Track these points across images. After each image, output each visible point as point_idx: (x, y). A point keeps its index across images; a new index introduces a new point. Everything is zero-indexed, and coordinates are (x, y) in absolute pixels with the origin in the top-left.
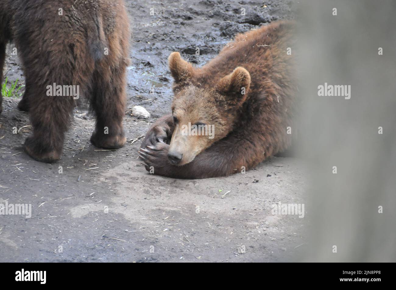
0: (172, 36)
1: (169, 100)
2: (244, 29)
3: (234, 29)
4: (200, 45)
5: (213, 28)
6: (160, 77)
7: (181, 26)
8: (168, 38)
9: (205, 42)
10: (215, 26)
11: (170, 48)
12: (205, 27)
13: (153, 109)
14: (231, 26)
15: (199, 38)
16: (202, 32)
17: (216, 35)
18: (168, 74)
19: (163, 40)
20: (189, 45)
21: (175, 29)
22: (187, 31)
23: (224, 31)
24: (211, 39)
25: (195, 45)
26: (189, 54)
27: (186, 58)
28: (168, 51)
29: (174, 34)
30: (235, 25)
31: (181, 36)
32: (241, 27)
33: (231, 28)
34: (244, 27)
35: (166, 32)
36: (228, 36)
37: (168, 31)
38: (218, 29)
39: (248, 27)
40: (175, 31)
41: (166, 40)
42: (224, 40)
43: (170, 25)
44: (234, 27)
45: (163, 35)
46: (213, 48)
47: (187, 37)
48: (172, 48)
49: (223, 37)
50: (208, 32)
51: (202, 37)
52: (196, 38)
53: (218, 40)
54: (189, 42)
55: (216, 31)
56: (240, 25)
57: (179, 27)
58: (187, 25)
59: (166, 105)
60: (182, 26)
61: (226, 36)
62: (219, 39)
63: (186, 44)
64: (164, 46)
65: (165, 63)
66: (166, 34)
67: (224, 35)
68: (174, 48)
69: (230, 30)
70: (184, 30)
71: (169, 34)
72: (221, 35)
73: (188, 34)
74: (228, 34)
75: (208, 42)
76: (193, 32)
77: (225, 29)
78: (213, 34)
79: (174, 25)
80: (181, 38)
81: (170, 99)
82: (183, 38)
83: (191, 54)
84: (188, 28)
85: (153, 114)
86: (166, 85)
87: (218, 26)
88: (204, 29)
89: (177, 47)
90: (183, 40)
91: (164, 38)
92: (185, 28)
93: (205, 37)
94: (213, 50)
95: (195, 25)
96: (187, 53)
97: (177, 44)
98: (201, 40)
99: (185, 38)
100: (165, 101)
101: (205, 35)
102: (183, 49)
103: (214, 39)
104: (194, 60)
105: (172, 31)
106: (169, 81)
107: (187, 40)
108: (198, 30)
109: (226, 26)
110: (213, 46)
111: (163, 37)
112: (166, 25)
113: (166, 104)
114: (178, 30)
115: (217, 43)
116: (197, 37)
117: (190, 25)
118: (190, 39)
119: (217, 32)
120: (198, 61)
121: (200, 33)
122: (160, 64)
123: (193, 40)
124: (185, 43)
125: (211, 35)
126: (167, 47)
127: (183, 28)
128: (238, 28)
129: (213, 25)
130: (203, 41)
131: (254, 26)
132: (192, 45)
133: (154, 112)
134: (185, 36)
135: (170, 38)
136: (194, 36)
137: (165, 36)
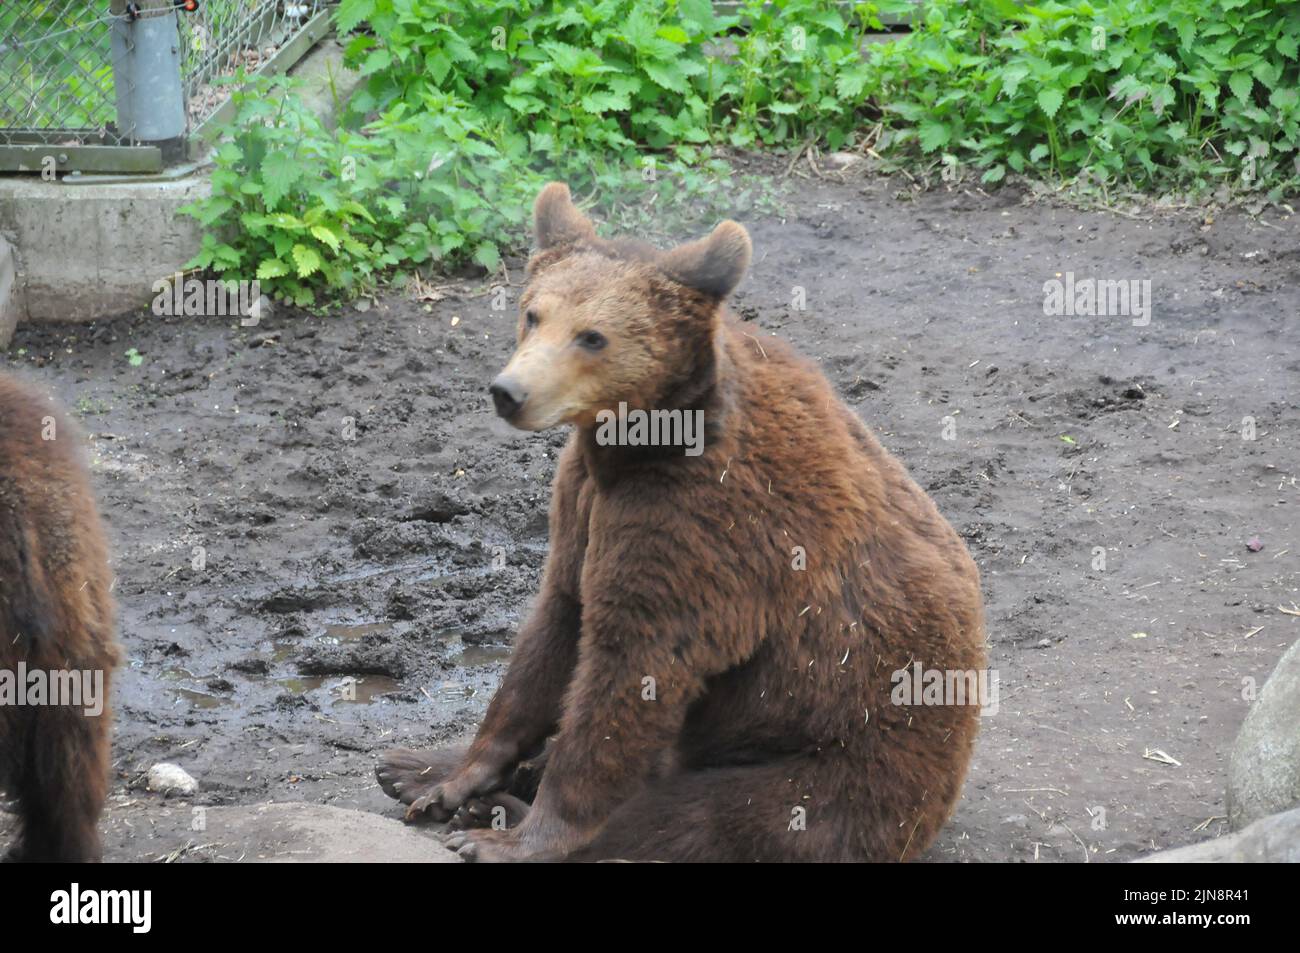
0: (229, 570)
1: (242, 738)
2: (415, 534)
3: (389, 536)
4: (305, 587)
5: (332, 538)
6: (209, 680)
7: (246, 541)
8: (220, 577)
9: (315, 578)
10: (336, 535)
11: (227, 602)
12: (310, 538)
13: (203, 768)
14: (380, 529)
15: (299, 568)
16: (306, 553)
17: (343, 556)
18: (230, 672)
19: (206, 581)
20: (275, 590)
21: (234, 551)
22: (267, 553)
23: (363, 545)
24: (331, 569)
25: (292, 587)
26: (279, 612)
27: (273, 623)
28: (221, 609)
29: (232, 563)
30: (390, 527)
31: (253, 567)
32: (405, 530)
33: (379, 536)
34: (413, 530)
35: (212, 562)
36: (373, 557)
37: (216, 559)
38: (344, 540)
39: (425, 530)
40: (232, 556)
41: (215, 583)
42: (366, 566)
43: (218, 541)
44: (390, 533)
45: (205, 570)
46: (341, 591)
47: (269, 569)
48: (232, 601)
49: (362, 561)
50: (321, 550)
51: (306, 566)
52: (292, 570)
53: (349, 570)
54: (275, 581)
55: (340, 546)
56: (403, 524)
57: (243, 544)
58: (264, 538)
59: (237, 754)
60: (252, 541)
61: (369, 557)
62: (351, 565)
63: (266, 588)
64: (212, 597)
65: (219, 642)
66: (212, 567)
67: (363, 554)
68: (239, 601)
69: (379, 541)
70: (258, 550)
71: (220, 565)
72: (356, 557)
73: (269, 560)
74: (373, 552)
75: (324, 578)
76: (282, 553)
77: (365, 540)
78: (335, 554)
79: (228, 542)
80: (253, 574)
81: (244, 735)
82: (258, 572)
83: (284, 613)
84: (268, 546)
85: (205, 779)
86: (227, 700)
87: (346, 533)
88: (310, 545)
89: (246, 597)
90: (258, 577)
91: (209, 577)
92: (260, 546)
93: (314, 564)
94: (339, 596)
95: (285, 536)
96: (272, 611)
97: (244, 589)
98: (306, 573)
99: (263, 573)
100: (231, 744)
101: (315, 560)
102: (262, 600)
103: (338, 568)
104: (295, 626)
105: (227, 558)
106: (235, 689)
107: (270, 577)
108: (292, 547)
109: (367, 532)
110: (340, 586)
111: (206, 576)
112: (207, 543)
113: (235, 749)
114: (241, 553)
115: (347, 577)
116: (295, 567)
117: (273, 537)
118: (277, 573)
119: (343, 550)
120: (303, 629)
121: (298, 556)
122: (206, 646)
123: (285, 574)
124: (265, 584)
125: (329, 558)
126: (217, 600)
127: (253, 547)
128: (399, 534)
129: (331, 530)
130: (311, 575)
131: (438, 524)
132: (283, 590)
133: (205, 774)
134: (264, 568)
135: (225, 576)
136: (286, 563)
137: (210, 571)
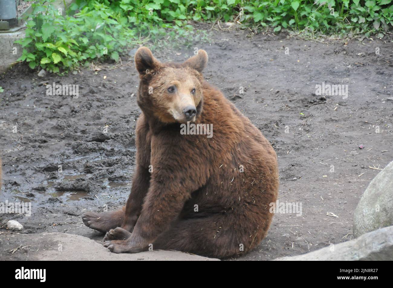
0: (32, 158)
1: (37, 212)
2: (93, 146)
3: (84, 147)
4: (57, 163)
5: (66, 147)
6: (26, 193)
7: (38, 148)
8: (30, 160)
9: (61, 160)
10: (67, 146)
11: (32, 168)
12: (59, 147)
13: (25, 221)
14: (81, 144)
15: (55, 157)
16: (58, 152)
17: (70, 153)
18: (33, 191)
19: (25, 162)
20: (48, 164)
21: (34, 152)
22: (45, 153)
23: (76, 149)
24: (66, 157)
25: (53, 163)
26: (49, 171)
27: (47, 175)
28: (30, 171)
29: (34, 156)
30: (85, 144)
31: (40, 157)
32: (90, 145)
33: (81, 147)
34: (92, 145)
35: (27, 155)
36: (79, 153)
37: (28, 154)
38: (70, 148)
39: (96, 145)
40: (34, 153)
41: (28, 162)
42: (77, 156)
43: (29, 149)
44: (84, 146)
45: (25, 158)
46: (69, 164)
47: (46, 157)
48: (34, 168)
49: (76, 155)
50: (62, 151)
51: (58, 156)
52: (53, 158)
53: (71, 157)
54: (48, 161)
55: (68, 150)
56: (89, 143)
57: (37, 150)
58: (44, 148)
59: (35, 217)
60: (40, 149)
61: (78, 153)
62: (72, 156)
63: (45, 164)
64: (27, 167)
65: (30, 181)
66: (27, 157)
67: (76, 152)
68: (36, 168)
69: (81, 148)
70: (42, 152)
71: (30, 156)
72: (74, 153)
73: (46, 155)
74: (79, 152)
75: (63, 160)
76: (50, 152)
77: (77, 148)
78: (67, 152)
79: (32, 149)
80: (41, 159)
81: (38, 211)
82: (42, 159)
83: (51, 171)
84: (45, 150)
85: (26, 225)
86: (32, 200)
87: (70, 146)
88: (59, 150)
89: (38, 167)
90: (42, 160)
91: (26, 160)
92: (43, 150)
93: (60, 156)
94: (68, 166)
95: (51, 147)
96: (47, 171)
97: (38, 164)
98: (57, 159)
99: (44, 159)
100: (34, 214)
101: (60, 154)
102: (43, 168)
103: (68, 157)
104: (54, 176)
105: (32, 154)
106: (35, 196)
107: (46, 160)
108: (53, 150)
109: (77, 145)
110: (69, 163)
111: (25, 160)
112: (25, 149)
113: (35, 216)
114: (36, 153)
115: (71, 160)
116: (54, 157)
117: (47, 147)
118: (48, 159)
119: (70, 151)
120: (57, 176)
121: (55, 153)
122: (25, 182)
123: (51, 159)
124: (44, 162)
125: (65, 154)
126: (29, 168)
127: (41, 151)
128: (88, 146)
129: (66, 145)
130: (59, 159)
131: (100, 143)
132: (50, 164)
133: (26, 223)
134: (44, 157)
135: (31, 160)
136: (51, 156)
137: (26, 158)
